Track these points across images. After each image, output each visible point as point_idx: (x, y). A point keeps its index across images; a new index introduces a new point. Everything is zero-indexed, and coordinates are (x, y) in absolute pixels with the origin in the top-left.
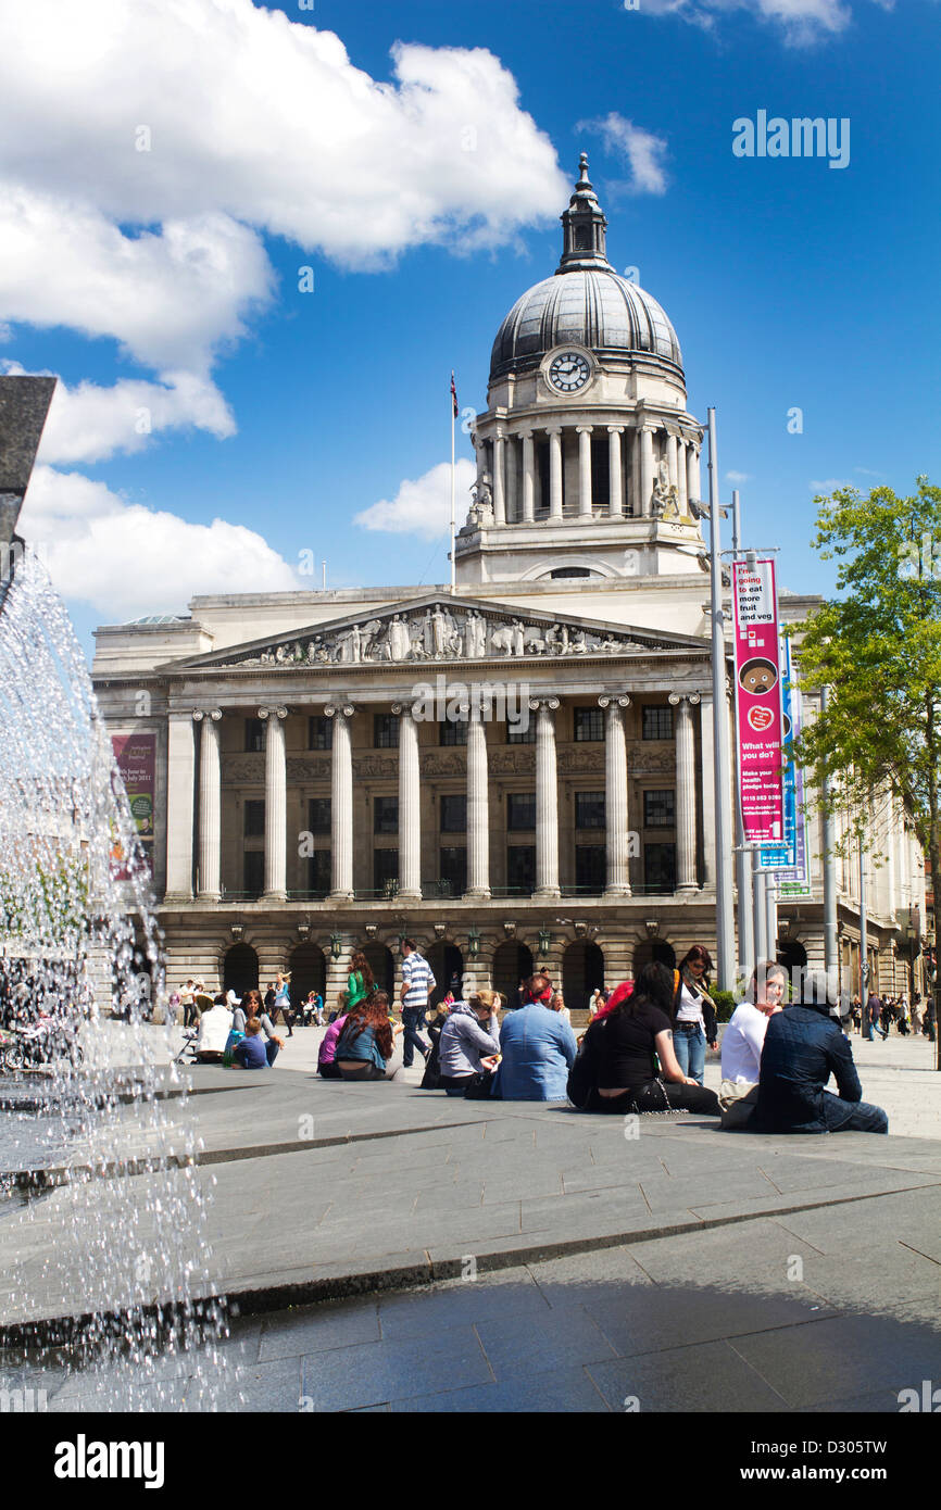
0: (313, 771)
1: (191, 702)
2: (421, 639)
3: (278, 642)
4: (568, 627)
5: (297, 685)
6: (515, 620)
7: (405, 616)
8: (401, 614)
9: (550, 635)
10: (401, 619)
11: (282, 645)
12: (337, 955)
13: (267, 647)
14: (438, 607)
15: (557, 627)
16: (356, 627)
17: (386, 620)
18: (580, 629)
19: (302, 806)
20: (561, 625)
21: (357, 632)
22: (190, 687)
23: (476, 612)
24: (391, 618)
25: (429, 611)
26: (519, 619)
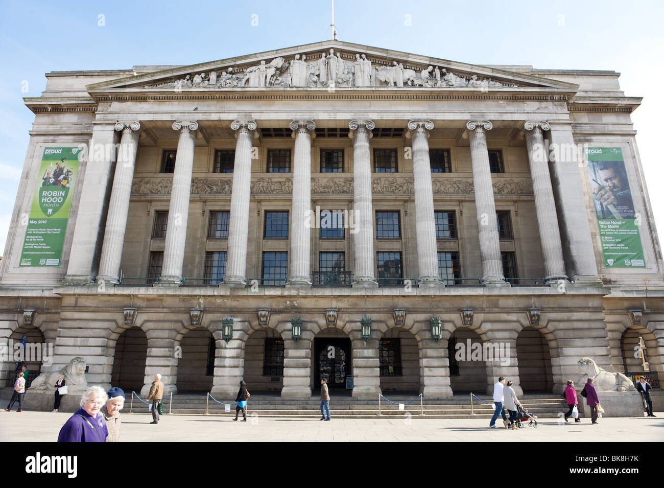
0: (215, 188)
1: (115, 117)
2: (317, 73)
3: (196, 70)
4: (440, 68)
5: (209, 106)
6: (395, 63)
7: (304, 57)
8: (301, 55)
9: (425, 73)
10: (301, 59)
11: (199, 73)
12: (228, 339)
13: (186, 75)
14: (332, 51)
15: (430, 68)
16: (263, 62)
17: (288, 59)
18: (449, 70)
19: (203, 215)
20: (434, 67)
21: (263, 66)
22: (116, 106)
23: (364, 56)
24: (293, 57)
25: (324, 54)
26: (399, 62)
